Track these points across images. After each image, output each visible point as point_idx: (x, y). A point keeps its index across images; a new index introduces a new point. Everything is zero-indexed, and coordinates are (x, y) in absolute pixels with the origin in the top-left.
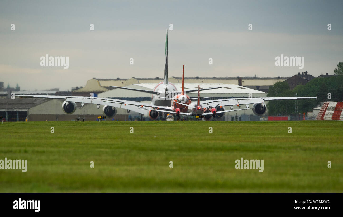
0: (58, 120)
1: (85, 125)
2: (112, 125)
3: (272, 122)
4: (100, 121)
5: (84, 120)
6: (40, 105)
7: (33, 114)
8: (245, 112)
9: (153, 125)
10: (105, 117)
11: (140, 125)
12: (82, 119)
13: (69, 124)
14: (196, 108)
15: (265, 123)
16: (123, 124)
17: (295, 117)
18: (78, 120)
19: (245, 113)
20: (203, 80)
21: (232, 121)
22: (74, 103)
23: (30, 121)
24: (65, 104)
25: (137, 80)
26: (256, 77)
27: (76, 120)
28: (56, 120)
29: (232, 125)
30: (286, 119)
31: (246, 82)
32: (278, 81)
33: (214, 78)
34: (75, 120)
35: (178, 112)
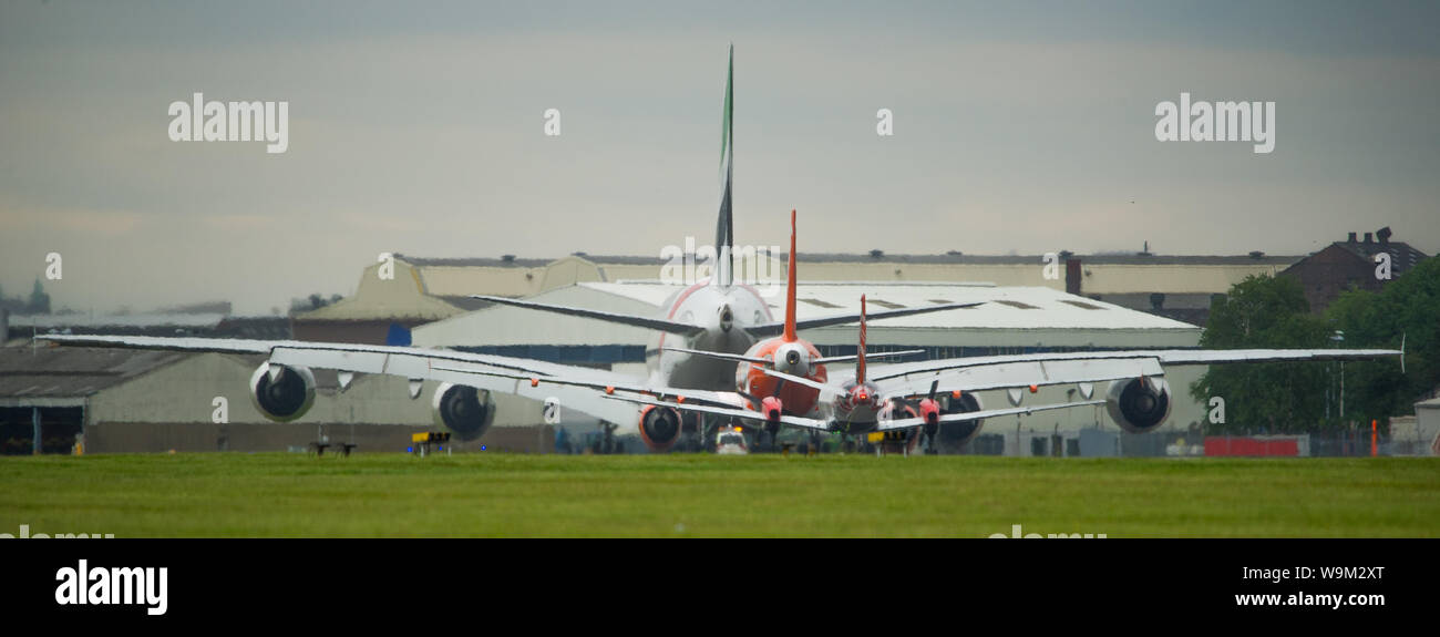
0: (230, 449)
1: (355, 473)
2: (481, 475)
3: (1222, 465)
4: (422, 454)
5: (347, 449)
6: (141, 381)
7: (108, 418)
8: (1099, 419)
9: (670, 475)
10: (448, 436)
11: (608, 474)
12: (338, 444)
13: (280, 469)
14: (848, 396)
15: (1192, 466)
16: (528, 467)
17: (1330, 440)
18: (321, 448)
19: (1097, 423)
20: (903, 267)
21: (1037, 459)
22: (303, 373)
23: (96, 455)
24: (266, 377)
25: (596, 266)
26: (1149, 251)
27: (310, 450)
28: (220, 449)
29: (1038, 475)
30: (1289, 449)
31: (1100, 278)
32: (1257, 271)
33: (955, 258)
34: (304, 450)
35: (774, 414)
